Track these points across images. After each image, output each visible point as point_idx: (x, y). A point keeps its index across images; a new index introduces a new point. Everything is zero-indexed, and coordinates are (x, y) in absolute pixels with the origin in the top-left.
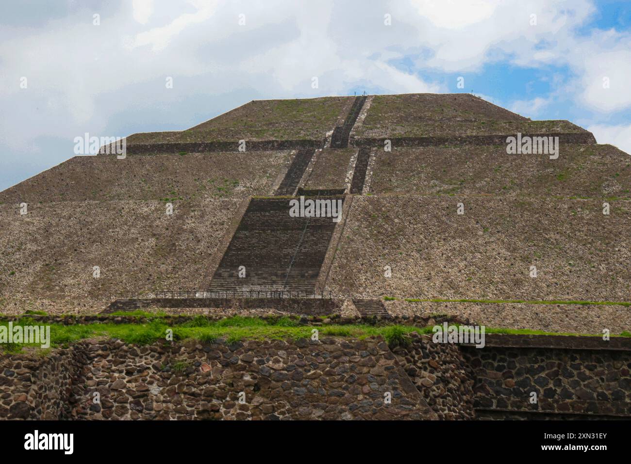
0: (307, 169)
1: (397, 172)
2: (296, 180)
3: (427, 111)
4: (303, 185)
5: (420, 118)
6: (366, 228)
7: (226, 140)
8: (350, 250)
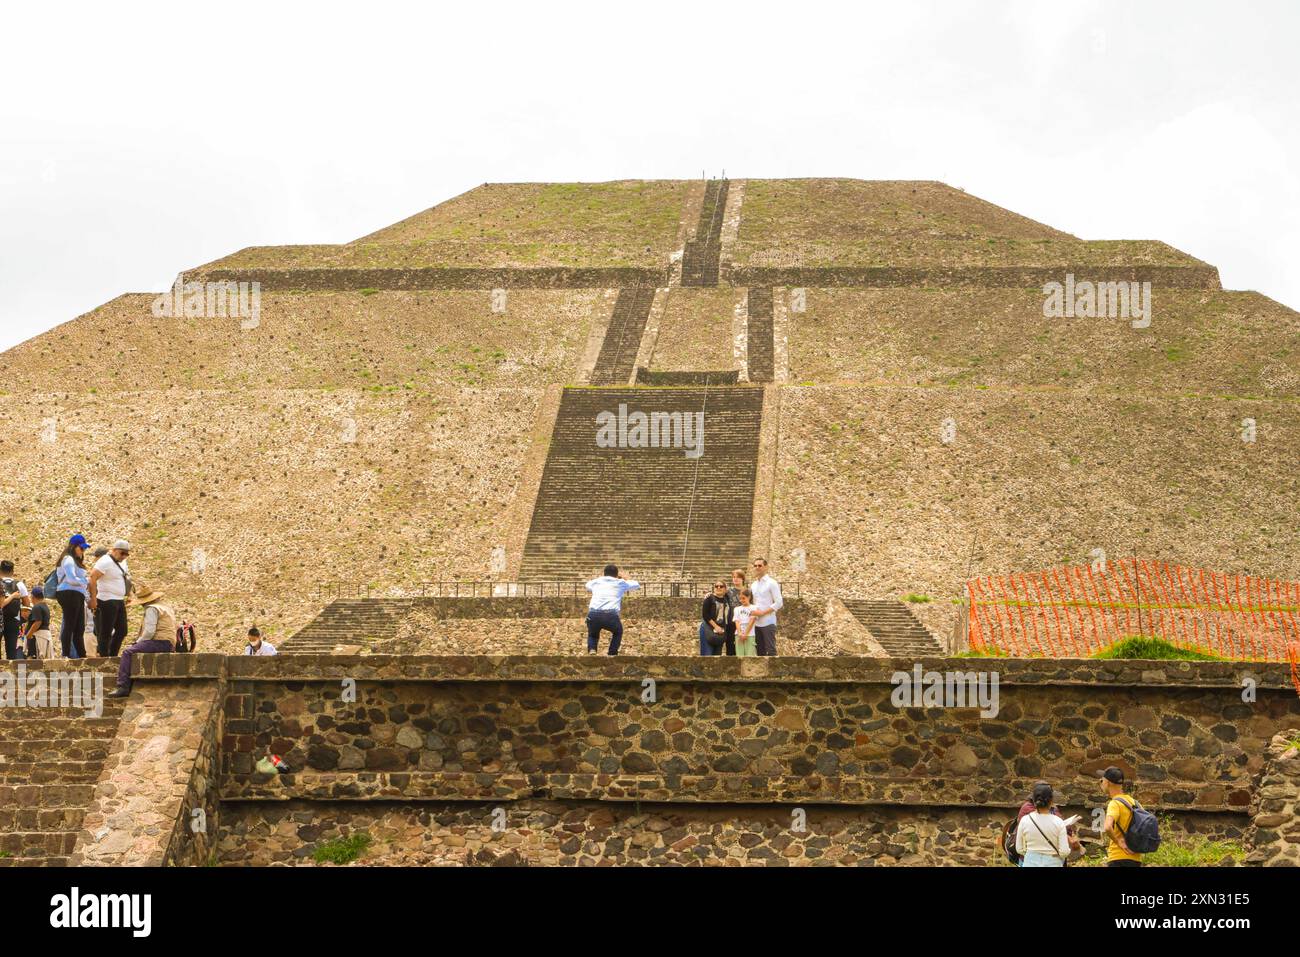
0: (647, 329)
1: (838, 339)
2: (628, 352)
3: (865, 214)
4: (647, 361)
5: (854, 228)
6: (824, 452)
7: (457, 266)
8: (801, 498)
